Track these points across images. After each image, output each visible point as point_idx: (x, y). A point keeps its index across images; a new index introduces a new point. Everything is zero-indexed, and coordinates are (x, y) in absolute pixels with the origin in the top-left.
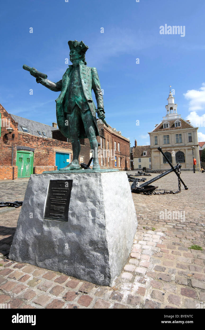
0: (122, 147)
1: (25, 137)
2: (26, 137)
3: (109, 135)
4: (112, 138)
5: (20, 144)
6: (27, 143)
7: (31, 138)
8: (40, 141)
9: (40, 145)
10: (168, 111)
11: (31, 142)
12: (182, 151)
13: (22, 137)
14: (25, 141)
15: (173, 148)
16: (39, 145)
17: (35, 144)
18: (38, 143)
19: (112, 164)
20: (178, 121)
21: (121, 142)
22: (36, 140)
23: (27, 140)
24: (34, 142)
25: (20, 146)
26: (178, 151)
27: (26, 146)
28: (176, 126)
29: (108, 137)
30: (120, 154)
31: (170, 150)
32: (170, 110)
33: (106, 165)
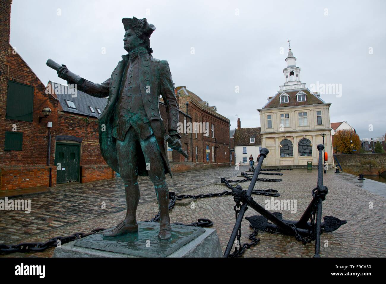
0: (217, 130)
1: (68, 121)
2: (70, 121)
3: (198, 112)
4: (202, 117)
5: (60, 132)
6: (71, 130)
7: (78, 123)
8: (90, 126)
9: (91, 132)
10: (287, 77)
11: (77, 129)
12: (307, 137)
13: (64, 122)
14: (68, 128)
15: (294, 134)
16: (89, 133)
17: (83, 131)
18: (87, 129)
19: (203, 157)
20: (303, 93)
21: (216, 123)
22: (85, 125)
23: (71, 126)
24: (82, 128)
25: (61, 135)
26: (302, 138)
27: (70, 135)
28: (299, 101)
29: (195, 115)
30: (215, 141)
31: (290, 137)
32: (290, 76)
33: (192, 160)
